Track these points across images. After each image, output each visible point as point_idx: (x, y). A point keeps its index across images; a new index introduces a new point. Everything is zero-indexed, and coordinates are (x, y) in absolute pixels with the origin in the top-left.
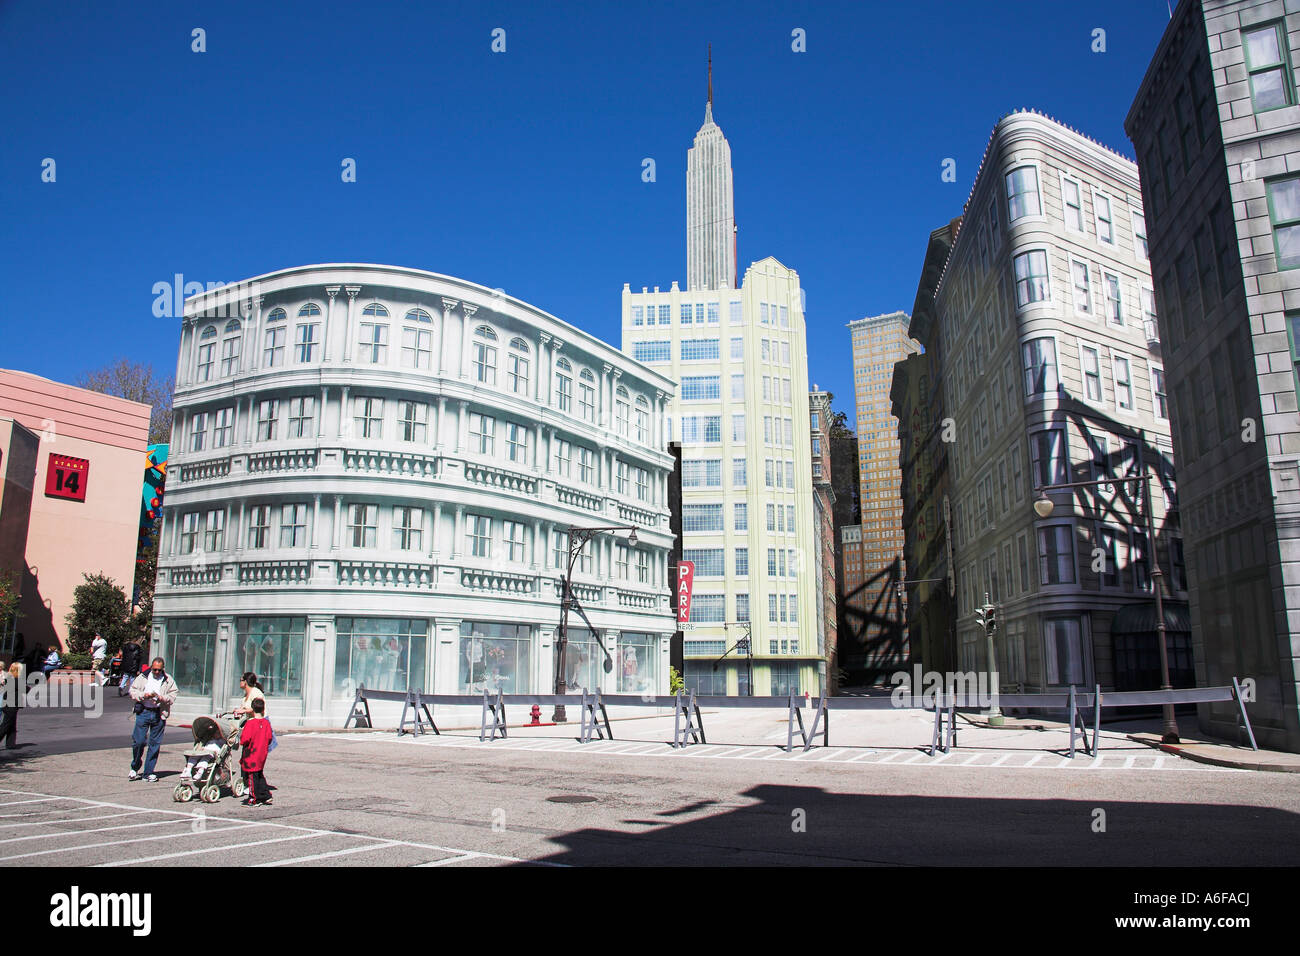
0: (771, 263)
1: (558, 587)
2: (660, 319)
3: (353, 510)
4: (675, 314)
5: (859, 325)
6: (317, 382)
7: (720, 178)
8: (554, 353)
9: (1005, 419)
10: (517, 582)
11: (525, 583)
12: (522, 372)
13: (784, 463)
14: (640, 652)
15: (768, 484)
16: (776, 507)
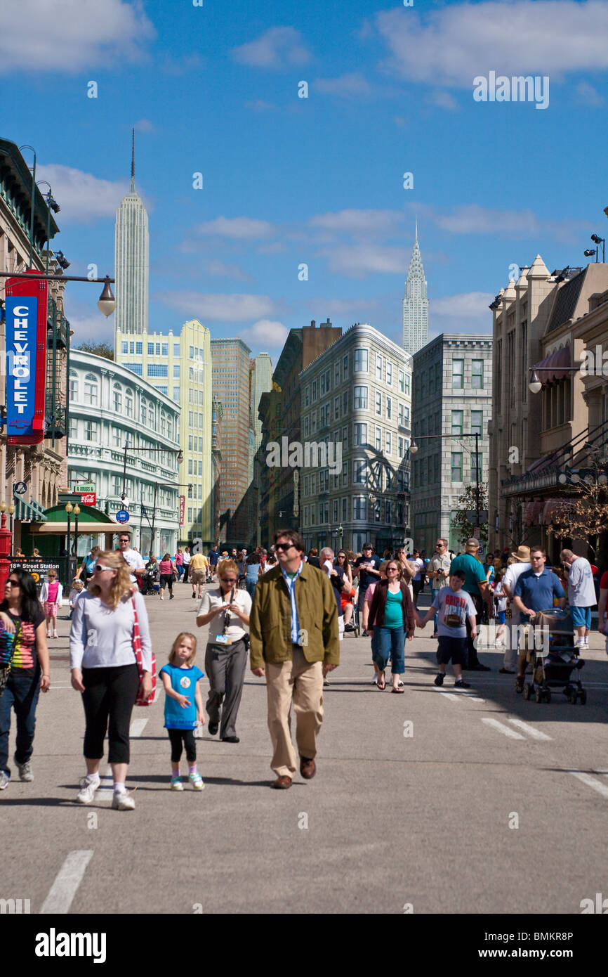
2: (137, 350)
4: (145, 349)
8: (141, 395)
12: (130, 407)
13: (198, 438)
14: (167, 538)
15: (190, 449)
16: (193, 461)
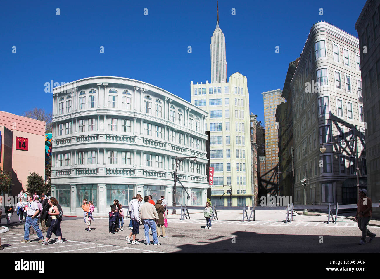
0: (238, 74)
1: (173, 175)
2: (203, 93)
3: (109, 153)
4: (207, 91)
5: (266, 94)
6: (96, 114)
7: (221, 46)
8: (170, 104)
9: (312, 122)
10: (160, 174)
11: (162, 174)
12: (160, 110)
13: (242, 137)
14: (198, 194)
15: (237, 143)
16: (239, 150)
